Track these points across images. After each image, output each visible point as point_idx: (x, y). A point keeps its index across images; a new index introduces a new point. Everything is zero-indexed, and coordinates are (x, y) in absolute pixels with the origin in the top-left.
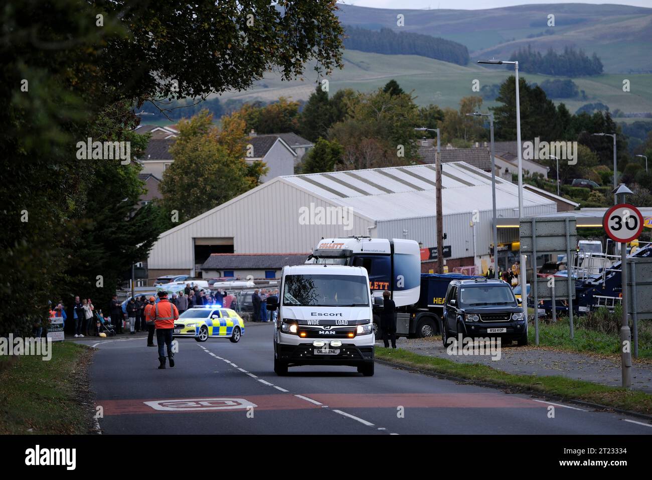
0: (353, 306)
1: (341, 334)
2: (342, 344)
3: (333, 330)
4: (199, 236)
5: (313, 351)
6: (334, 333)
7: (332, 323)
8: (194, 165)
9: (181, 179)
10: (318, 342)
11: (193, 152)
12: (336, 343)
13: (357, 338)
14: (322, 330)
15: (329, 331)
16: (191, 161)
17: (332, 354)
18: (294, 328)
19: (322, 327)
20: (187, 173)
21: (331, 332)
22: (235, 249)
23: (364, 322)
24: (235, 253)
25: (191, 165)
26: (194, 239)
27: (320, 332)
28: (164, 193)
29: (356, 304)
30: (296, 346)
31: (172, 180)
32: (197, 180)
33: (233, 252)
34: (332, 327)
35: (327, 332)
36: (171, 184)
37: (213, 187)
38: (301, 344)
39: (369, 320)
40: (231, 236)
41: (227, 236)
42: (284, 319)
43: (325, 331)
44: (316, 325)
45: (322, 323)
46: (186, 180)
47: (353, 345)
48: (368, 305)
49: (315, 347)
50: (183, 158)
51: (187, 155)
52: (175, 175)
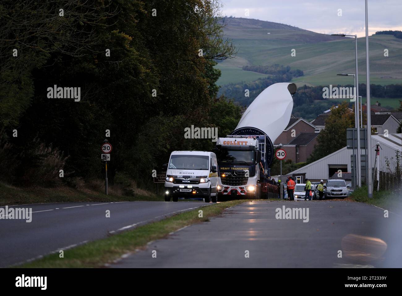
0: (201, 169)
1: (192, 182)
2: (193, 187)
3: (189, 180)
4: (331, 164)
5: (179, 190)
6: (189, 182)
7: (189, 177)
8: (334, 129)
9: (327, 136)
10: (182, 186)
11: (333, 123)
12: (190, 186)
13: (200, 184)
14: (184, 180)
15: (187, 181)
16: (332, 128)
17: (188, 191)
18: (171, 179)
19: (184, 179)
20: (330, 133)
21: (188, 181)
22: (348, 170)
23: (205, 177)
24: (348, 172)
25: (332, 129)
26: (329, 165)
27: (183, 181)
28: (319, 142)
29: (202, 168)
30: (172, 187)
31: (323, 136)
32: (335, 136)
33: (347, 172)
34: (189, 179)
35: (186, 181)
36: (323, 138)
37: (343, 140)
38: (174, 187)
39: (207, 176)
40: (346, 164)
41: (344, 164)
42: (167, 175)
43: (185, 181)
44: (181, 178)
45: (184, 177)
46: (329, 136)
47: (198, 187)
48: (208, 169)
49: (180, 188)
50: (329, 126)
51: (330, 124)
52: (324, 134)
